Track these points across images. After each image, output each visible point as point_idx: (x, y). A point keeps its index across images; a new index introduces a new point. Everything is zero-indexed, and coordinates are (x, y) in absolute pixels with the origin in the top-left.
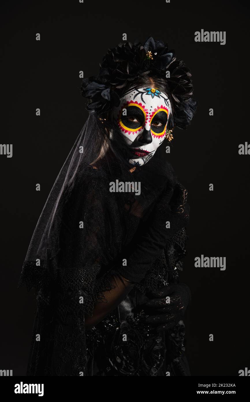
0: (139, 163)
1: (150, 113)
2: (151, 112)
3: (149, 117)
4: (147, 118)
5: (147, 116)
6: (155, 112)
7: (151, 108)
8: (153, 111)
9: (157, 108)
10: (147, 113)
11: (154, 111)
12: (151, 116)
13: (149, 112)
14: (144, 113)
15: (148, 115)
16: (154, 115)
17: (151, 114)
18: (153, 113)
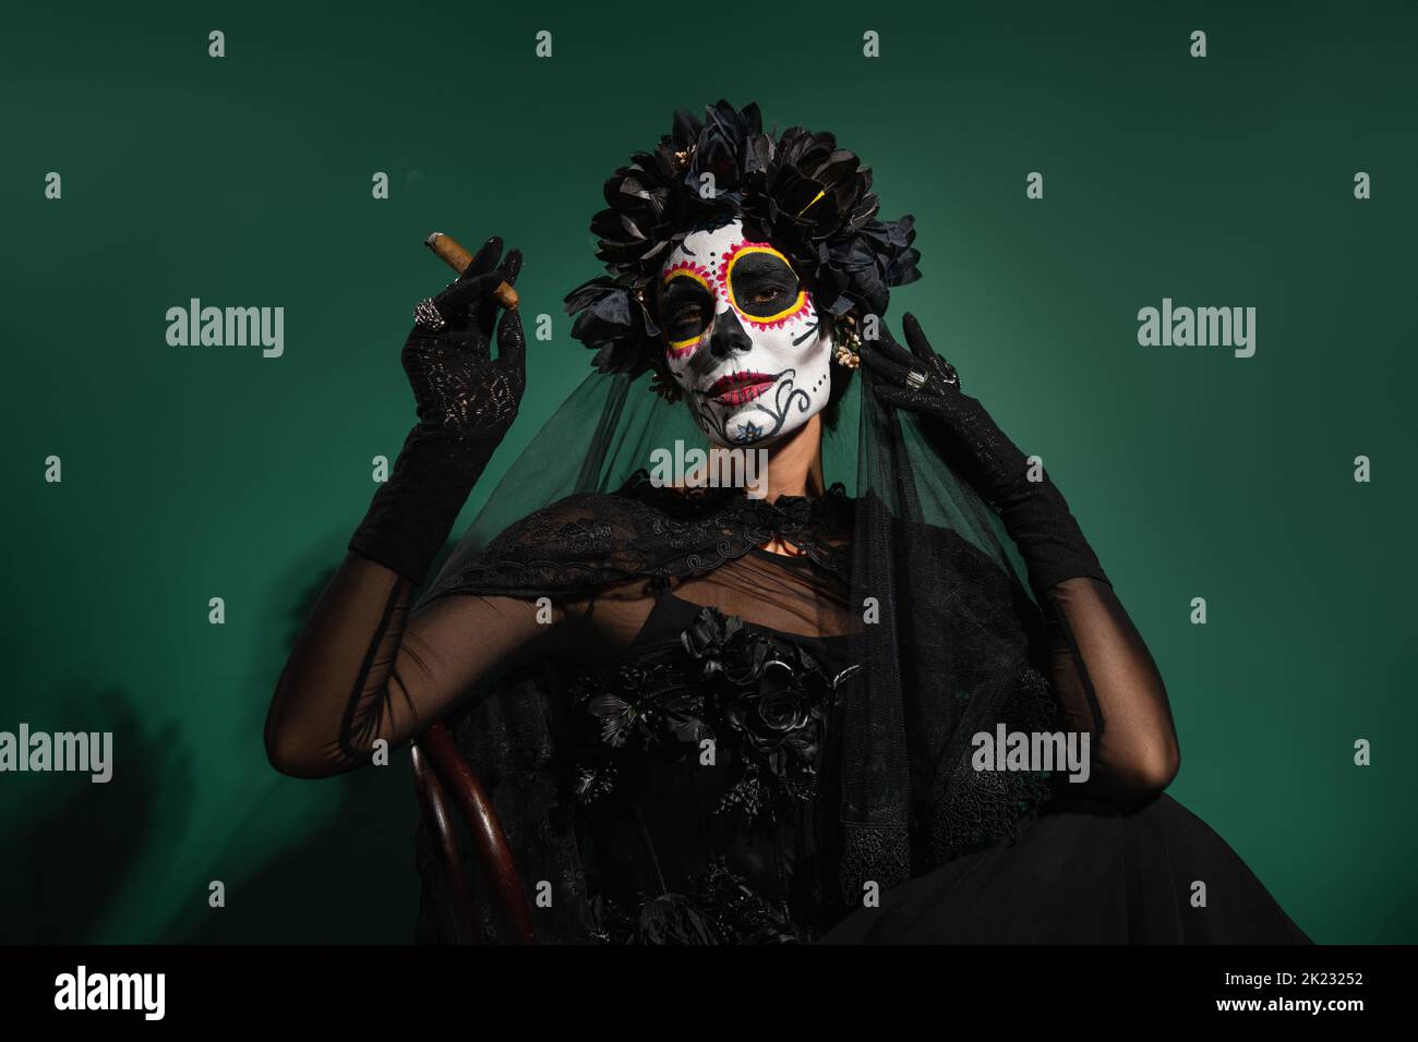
0: (754, 427)
1: (714, 272)
2: (716, 267)
3: (717, 283)
4: (714, 286)
5: (711, 282)
6: (727, 263)
7: (712, 259)
8: (720, 261)
9: (730, 251)
10: (707, 274)
11: (724, 261)
12: (721, 278)
13: (709, 269)
14: (699, 278)
15: (713, 277)
16: (729, 271)
17: (719, 272)
18: (724, 267)
